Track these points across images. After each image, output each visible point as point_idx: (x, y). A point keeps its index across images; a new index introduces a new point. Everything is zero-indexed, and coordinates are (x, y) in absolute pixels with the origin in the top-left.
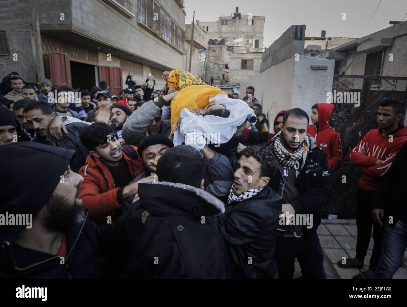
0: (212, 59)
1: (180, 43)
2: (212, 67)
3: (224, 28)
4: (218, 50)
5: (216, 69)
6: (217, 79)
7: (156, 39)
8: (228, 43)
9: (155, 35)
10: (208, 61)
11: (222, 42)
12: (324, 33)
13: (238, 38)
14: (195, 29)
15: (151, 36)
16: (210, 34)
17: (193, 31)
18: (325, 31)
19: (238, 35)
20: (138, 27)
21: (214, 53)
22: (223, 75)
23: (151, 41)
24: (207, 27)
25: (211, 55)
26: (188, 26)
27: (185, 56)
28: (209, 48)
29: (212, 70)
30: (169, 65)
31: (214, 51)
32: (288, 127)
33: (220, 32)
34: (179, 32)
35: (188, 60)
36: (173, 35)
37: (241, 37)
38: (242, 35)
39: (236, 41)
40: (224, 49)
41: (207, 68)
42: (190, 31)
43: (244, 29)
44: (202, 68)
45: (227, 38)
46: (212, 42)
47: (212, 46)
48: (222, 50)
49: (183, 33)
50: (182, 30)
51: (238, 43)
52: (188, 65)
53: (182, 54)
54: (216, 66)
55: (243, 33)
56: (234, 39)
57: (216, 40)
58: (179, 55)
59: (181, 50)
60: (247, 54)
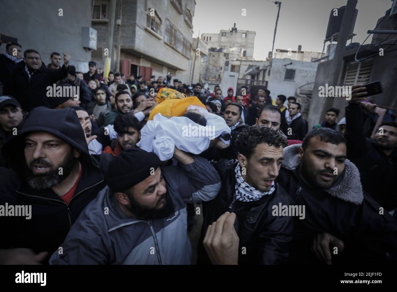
0: (211, 62)
1: (188, 52)
2: (211, 69)
3: (223, 39)
4: (216, 56)
5: (214, 70)
6: (214, 77)
7: (173, 50)
8: (225, 51)
9: (173, 48)
10: (209, 64)
11: (220, 50)
12: (300, 47)
13: (233, 47)
14: (199, 43)
15: (170, 49)
16: (212, 43)
17: (198, 44)
18: (301, 46)
19: (234, 45)
20: (164, 44)
21: (213, 58)
22: (219, 75)
23: (170, 52)
24: (210, 38)
25: (211, 59)
26: (194, 39)
27: (191, 61)
28: (210, 54)
29: (211, 71)
30: (179, 67)
31: (214, 56)
32: (262, 119)
33: (220, 41)
34: (188, 45)
35: (193, 63)
36: (184, 47)
37: (236, 46)
38: (237, 45)
39: (231, 50)
40: (222, 55)
41: (207, 69)
42: (196, 43)
43: (239, 40)
44: (203, 69)
45: (225, 46)
46: (213, 50)
47: (212, 52)
48: (220, 56)
49: (191, 46)
50: (190, 43)
51: (233, 51)
52: (193, 67)
53: (189, 59)
54: (214, 68)
55: (237, 43)
56: (231, 47)
57: (216, 48)
58: (186, 60)
59: (188, 57)
60: (236, 61)
